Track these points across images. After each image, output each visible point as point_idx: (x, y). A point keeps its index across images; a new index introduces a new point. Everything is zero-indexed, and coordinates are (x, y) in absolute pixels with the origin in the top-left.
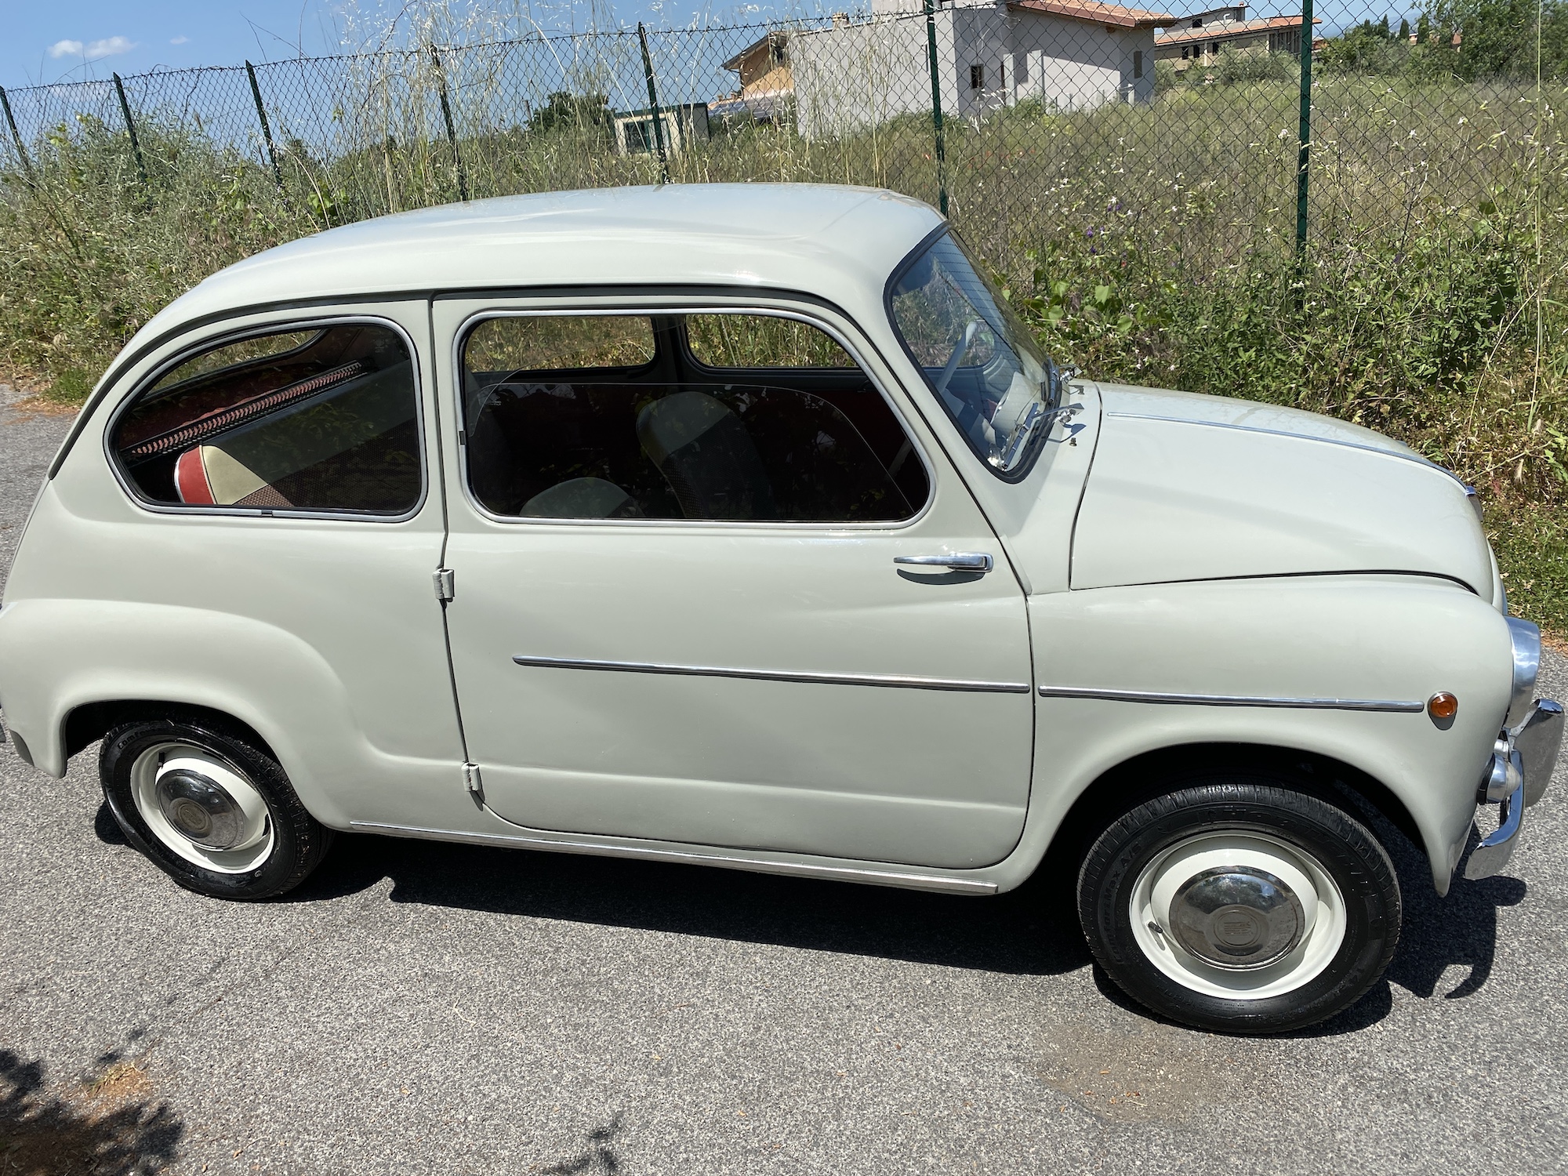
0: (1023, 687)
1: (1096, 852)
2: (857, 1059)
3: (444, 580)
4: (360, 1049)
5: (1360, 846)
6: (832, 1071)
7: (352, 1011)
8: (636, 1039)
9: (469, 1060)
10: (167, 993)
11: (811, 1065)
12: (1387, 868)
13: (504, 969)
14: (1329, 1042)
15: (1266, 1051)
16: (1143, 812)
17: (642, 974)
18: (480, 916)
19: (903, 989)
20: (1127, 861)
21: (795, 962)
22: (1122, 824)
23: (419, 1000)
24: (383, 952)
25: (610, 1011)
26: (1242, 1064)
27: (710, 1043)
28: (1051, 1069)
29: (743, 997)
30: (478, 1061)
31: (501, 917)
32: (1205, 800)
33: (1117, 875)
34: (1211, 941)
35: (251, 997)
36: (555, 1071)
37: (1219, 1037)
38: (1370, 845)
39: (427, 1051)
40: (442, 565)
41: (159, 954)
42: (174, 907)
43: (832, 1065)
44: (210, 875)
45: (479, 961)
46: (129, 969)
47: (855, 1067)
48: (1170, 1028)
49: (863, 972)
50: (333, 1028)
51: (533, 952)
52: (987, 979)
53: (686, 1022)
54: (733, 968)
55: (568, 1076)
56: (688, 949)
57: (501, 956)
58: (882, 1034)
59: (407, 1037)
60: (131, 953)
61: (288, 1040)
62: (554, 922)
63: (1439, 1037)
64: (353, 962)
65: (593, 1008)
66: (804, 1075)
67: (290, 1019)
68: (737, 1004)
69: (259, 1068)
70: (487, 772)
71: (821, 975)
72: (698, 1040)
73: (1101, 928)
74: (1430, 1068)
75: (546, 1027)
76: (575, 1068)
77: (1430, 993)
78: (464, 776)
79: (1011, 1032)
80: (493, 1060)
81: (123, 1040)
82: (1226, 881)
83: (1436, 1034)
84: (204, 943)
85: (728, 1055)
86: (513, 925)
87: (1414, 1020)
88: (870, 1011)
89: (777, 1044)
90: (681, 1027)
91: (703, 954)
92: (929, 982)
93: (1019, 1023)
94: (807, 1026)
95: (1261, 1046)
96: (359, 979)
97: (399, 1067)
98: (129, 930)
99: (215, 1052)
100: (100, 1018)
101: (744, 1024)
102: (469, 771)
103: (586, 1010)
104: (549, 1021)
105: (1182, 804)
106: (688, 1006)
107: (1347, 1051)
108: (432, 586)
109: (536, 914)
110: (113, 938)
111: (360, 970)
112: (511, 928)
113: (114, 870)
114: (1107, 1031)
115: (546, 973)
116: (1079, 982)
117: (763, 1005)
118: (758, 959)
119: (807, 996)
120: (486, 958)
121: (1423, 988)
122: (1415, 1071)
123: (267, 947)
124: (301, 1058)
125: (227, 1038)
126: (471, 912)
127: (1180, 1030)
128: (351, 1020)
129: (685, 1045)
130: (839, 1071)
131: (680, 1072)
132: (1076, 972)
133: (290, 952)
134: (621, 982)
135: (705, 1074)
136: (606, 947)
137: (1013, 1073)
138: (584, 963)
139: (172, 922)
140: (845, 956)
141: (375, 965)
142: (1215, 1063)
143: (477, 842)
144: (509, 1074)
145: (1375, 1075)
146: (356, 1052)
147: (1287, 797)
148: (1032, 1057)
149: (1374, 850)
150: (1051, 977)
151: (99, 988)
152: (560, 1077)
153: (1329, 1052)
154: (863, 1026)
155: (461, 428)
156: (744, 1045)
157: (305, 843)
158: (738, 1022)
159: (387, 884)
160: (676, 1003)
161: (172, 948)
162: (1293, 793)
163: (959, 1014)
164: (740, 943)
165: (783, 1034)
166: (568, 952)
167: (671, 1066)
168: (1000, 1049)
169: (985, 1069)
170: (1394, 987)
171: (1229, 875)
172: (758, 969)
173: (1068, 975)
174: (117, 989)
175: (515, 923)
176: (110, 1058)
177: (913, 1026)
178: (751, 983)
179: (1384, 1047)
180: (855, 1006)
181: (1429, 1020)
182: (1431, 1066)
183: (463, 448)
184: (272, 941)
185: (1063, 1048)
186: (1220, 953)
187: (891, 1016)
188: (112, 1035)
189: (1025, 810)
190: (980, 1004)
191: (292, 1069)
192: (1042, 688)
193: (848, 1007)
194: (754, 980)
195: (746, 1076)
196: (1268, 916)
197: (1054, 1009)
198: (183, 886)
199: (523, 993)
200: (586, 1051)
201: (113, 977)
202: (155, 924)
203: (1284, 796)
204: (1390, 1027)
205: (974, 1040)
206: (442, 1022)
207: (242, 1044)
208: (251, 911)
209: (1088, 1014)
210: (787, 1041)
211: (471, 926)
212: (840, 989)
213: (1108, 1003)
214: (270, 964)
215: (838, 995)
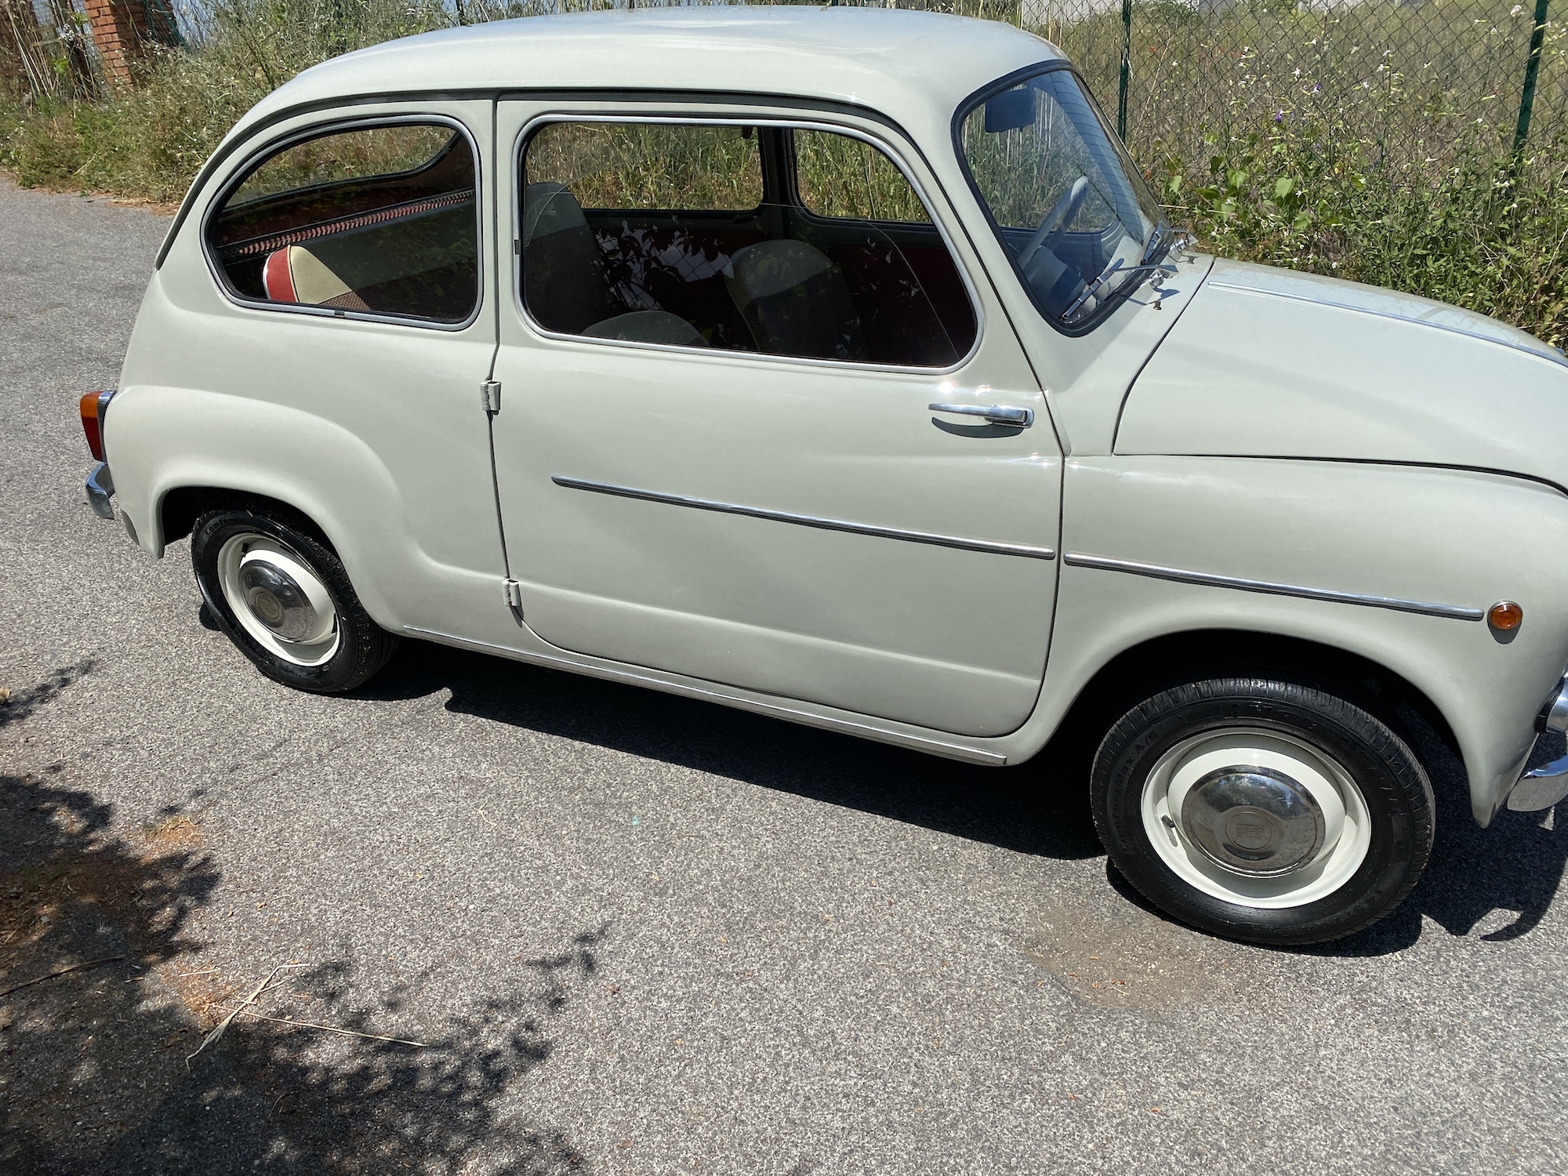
0: (1048, 553)
1: (1112, 736)
2: (846, 907)
3: (491, 392)
4: (387, 834)
5: (1394, 761)
6: (820, 914)
7: (388, 800)
8: (641, 859)
9: (482, 857)
10: (231, 762)
11: (801, 906)
12: (1422, 788)
13: (534, 782)
14: (1339, 963)
15: (1268, 962)
16: (1165, 699)
17: (661, 803)
18: (523, 732)
19: (909, 850)
20: (1143, 747)
21: (810, 812)
22: (1142, 709)
23: (450, 799)
24: (427, 753)
25: (623, 831)
26: (1238, 971)
27: (709, 873)
28: (1040, 947)
29: (751, 836)
30: (490, 859)
31: (543, 736)
32: (1231, 693)
33: (1130, 761)
34: (1221, 840)
35: (302, 776)
36: (558, 878)
37: (1222, 942)
38: (1406, 761)
39: (447, 844)
40: (490, 377)
41: (231, 728)
42: (253, 690)
43: (821, 909)
44: (285, 664)
45: (513, 772)
46: (203, 738)
47: (842, 914)
48: (1173, 926)
49: (873, 830)
50: (367, 812)
51: (565, 770)
52: (996, 854)
53: (692, 851)
54: (748, 809)
55: (570, 883)
56: (710, 786)
57: (534, 770)
58: (877, 888)
59: (432, 829)
60: (207, 724)
61: (326, 817)
62: (590, 746)
63: (1461, 975)
64: (399, 758)
65: (608, 826)
66: (791, 914)
67: (332, 799)
68: (743, 842)
69: (296, 837)
70: (527, 589)
71: (831, 827)
72: (698, 868)
73: (1110, 813)
74: (1442, 1003)
75: (559, 838)
76: (577, 877)
77: (1465, 933)
78: (504, 591)
79: (1007, 905)
80: (504, 860)
81: (185, 797)
82: (1245, 781)
83: (1459, 972)
84: (271, 725)
85: (724, 886)
86: (552, 744)
87: (1439, 955)
88: (871, 867)
89: (773, 882)
90: (686, 854)
91: (723, 793)
92: (935, 848)
93: (1018, 899)
94: (806, 871)
95: (1264, 956)
96: (400, 774)
97: (418, 854)
98: (209, 705)
99: (261, 818)
100: (169, 776)
101: (746, 860)
102: (508, 586)
103: (601, 827)
104: (564, 832)
105: (1206, 695)
106: (697, 837)
107: (1355, 974)
108: (479, 396)
109: (574, 737)
110: (195, 710)
111: (403, 766)
112: (550, 746)
113: (208, 652)
114: (1107, 919)
115: (572, 790)
116: (1089, 870)
117: (769, 846)
118: (774, 804)
119: (813, 844)
120: (520, 770)
121: (1458, 925)
122: (1425, 1003)
123: (325, 735)
124: (334, 834)
125: (275, 808)
126: (516, 728)
127: (1183, 930)
128: (385, 808)
129: (685, 871)
130: (827, 916)
131: (674, 894)
132: (1089, 860)
133: (344, 742)
134: (640, 808)
135: (698, 899)
136: (634, 774)
137: (999, 944)
138: (609, 786)
139: (248, 702)
140: (859, 813)
141: (418, 763)
142: (1210, 965)
143: (517, 658)
144: (515, 874)
145: (1379, 1001)
146: (383, 836)
147: (1319, 698)
148: (1022, 933)
149: (1410, 767)
150: (1062, 861)
151: (174, 750)
152: (563, 882)
153: (1335, 972)
154: (861, 878)
155: (516, 237)
156: (741, 879)
157: (367, 643)
158: (740, 857)
159: (445, 694)
160: (687, 833)
161: (243, 725)
162: (1328, 696)
163: (959, 882)
164: (760, 787)
165: (781, 874)
166: (597, 774)
167: (668, 888)
168: (991, 919)
169: (972, 935)
170: (1427, 921)
171: (1249, 775)
172: (772, 813)
173: (1080, 862)
174: (189, 753)
175: (555, 742)
176: (171, 810)
177: (910, 886)
178: (762, 824)
179: (1398, 976)
180: (857, 859)
181: (1456, 958)
182: (1444, 1001)
183: (517, 258)
184: (331, 731)
185: (1058, 929)
186: (1228, 853)
187: (890, 874)
188: (177, 791)
189: (1038, 682)
190: (981, 875)
191: (324, 842)
192: (1067, 555)
193: (850, 859)
194: (766, 822)
195: (735, 906)
196: (1285, 822)
197: (1057, 892)
198: (264, 674)
199: (547, 805)
200: (591, 864)
201: (187, 743)
202: (233, 703)
203: (1317, 697)
204: (1411, 958)
205: (968, 907)
206: (466, 820)
207: (286, 815)
208: (318, 703)
209: (1091, 901)
210: (783, 881)
211: (513, 740)
212: (847, 842)
213: (1115, 894)
214: (325, 750)
215: (843, 847)
